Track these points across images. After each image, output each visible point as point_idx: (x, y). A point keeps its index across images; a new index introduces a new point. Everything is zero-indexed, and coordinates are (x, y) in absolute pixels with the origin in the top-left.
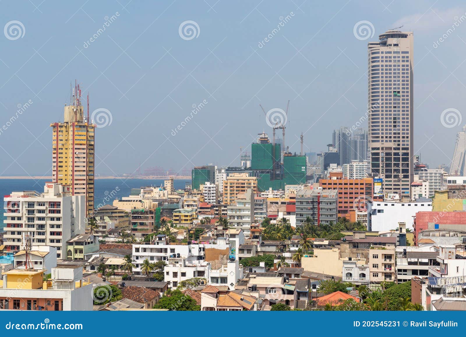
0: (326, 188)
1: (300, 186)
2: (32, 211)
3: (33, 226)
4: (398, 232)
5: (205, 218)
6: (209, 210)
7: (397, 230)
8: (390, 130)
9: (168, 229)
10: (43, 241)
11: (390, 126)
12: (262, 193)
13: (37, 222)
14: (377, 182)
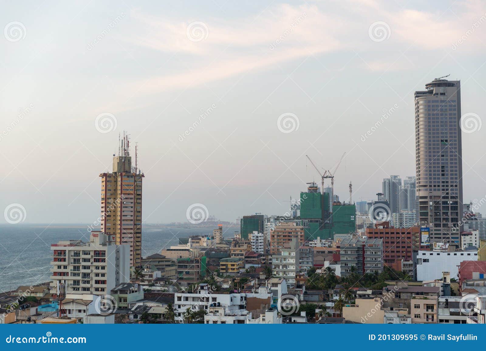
0: (372, 237)
1: (349, 235)
2: (78, 259)
3: (79, 275)
4: (442, 282)
5: (251, 267)
6: (256, 259)
7: (441, 280)
8: (439, 178)
9: (213, 278)
10: (88, 289)
11: (439, 175)
12: (310, 242)
13: (82, 271)
14: (425, 231)
